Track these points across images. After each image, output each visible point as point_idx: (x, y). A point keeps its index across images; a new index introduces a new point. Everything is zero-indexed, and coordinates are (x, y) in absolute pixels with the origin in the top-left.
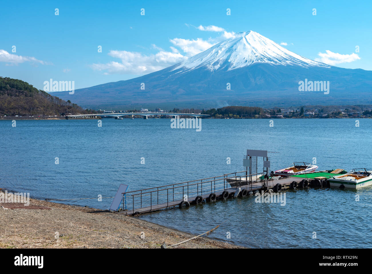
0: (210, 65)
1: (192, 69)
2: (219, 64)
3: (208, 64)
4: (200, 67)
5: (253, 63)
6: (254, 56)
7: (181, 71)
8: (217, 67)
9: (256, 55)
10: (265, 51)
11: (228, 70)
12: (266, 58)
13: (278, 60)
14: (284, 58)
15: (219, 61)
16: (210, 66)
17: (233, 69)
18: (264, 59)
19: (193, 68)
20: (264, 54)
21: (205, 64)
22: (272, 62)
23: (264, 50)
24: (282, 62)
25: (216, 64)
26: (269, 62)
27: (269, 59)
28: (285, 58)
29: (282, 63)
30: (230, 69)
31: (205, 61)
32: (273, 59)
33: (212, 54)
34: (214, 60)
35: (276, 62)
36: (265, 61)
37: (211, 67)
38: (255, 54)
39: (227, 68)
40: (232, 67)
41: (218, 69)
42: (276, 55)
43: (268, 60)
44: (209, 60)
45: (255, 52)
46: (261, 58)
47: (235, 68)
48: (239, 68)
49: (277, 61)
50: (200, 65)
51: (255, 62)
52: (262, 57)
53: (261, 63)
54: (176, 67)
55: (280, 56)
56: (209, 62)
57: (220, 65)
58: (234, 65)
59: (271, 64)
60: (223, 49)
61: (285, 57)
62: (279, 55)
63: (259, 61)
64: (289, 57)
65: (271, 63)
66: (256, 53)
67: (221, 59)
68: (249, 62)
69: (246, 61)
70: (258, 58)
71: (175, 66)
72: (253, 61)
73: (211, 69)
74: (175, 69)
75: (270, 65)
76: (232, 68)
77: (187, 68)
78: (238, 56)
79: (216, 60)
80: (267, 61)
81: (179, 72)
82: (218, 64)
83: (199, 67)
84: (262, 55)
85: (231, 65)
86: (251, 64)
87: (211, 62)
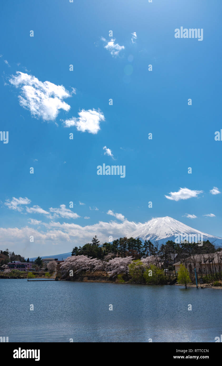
0: (143, 237)
6: (171, 231)
9: (173, 230)
17: (159, 239)
23: (177, 228)
25: (147, 236)
30: (157, 240)
31: (140, 235)
32: (184, 233)
33: (144, 231)
34: (146, 234)
36: (179, 234)
37: (144, 239)
39: (155, 239)
40: (158, 238)
42: (185, 230)
46: (177, 233)
47: (160, 239)
48: (163, 239)
49: (187, 234)
50: (137, 238)
51: (173, 235)
52: (177, 232)
55: (188, 232)
58: (159, 237)
60: (151, 227)
67: (151, 233)
69: (167, 234)
70: (174, 232)
72: (171, 235)
78: (161, 231)
82: (149, 236)
84: (177, 231)
85: (158, 237)
86: (170, 237)
87: (144, 235)
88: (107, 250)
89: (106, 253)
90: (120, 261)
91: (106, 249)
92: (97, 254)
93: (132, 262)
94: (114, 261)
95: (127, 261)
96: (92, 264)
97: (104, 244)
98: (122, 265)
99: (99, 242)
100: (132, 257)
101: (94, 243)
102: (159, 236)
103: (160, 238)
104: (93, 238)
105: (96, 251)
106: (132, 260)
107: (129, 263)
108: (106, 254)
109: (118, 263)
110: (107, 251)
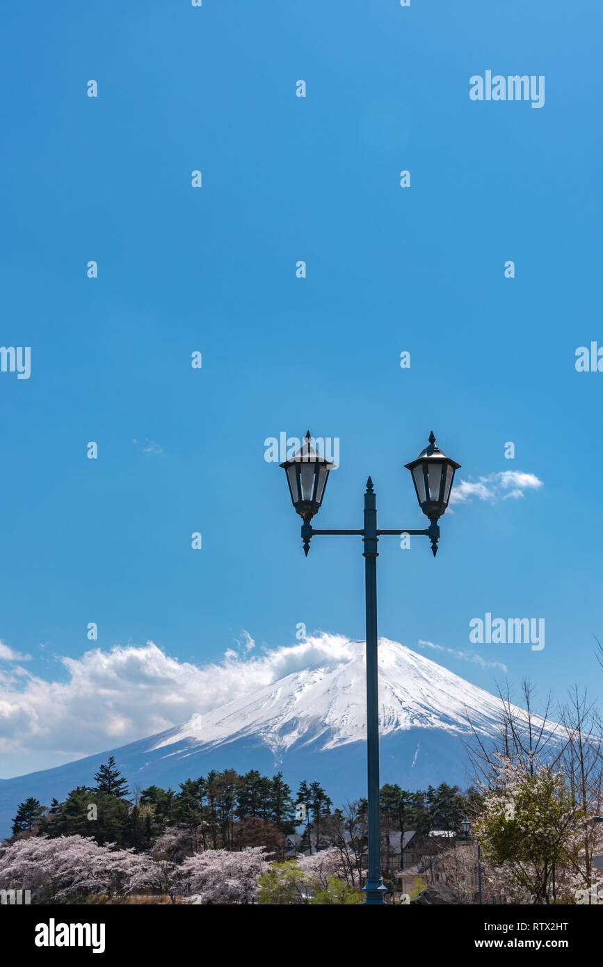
0: (269, 732)
1: (214, 744)
2: (298, 730)
3: (261, 729)
4: (237, 738)
5: (399, 727)
6: (398, 708)
7: (179, 752)
8: (290, 739)
9: (404, 705)
10: (428, 696)
11: (324, 748)
12: (433, 716)
13: (469, 720)
14: (484, 716)
15: (297, 723)
16: (270, 735)
17: (339, 745)
18: (429, 718)
19: (218, 742)
20: (428, 703)
21: (254, 729)
22: (453, 727)
23: (425, 692)
24: (482, 727)
25: (287, 729)
26: (446, 726)
27: (445, 718)
28: (487, 717)
29: (482, 729)
30: (330, 745)
31: (254, 722)
32: (455, 717)
33: (274, 703)
34: (281, 718)
35: (463, 727)
36: (434, 721)
37: (273, 740)
38: (401, 702)
39: (321, 742)
40: (336, 738)
41: (293, 746)
42: (461, 706)
43: (441, 720)
44: (265, 719)
45: (401, 697)
46: (421, 715)
47: (344, 743)
48: (356, 742)
49: (468, 724)
50: (237, 734)
51: (403, 725)
52: (423, 711)
53: (422, 728)
54: (166, 740)
55: (472, 711)
56: (265, 722)
57: (299, 733)
58: (342, 732)
59: (451, 732)
60: (307, 688)
61: (486, 714)
62: (470, 708)
63: (416, 723)
64: (499, 715)
65: (452, 730)
66: (404, 699)
67: (302, 715)
68: (385, 725)
70: (411, 713)
71: (164, 737)
72: (397, 724)
73: (271, 746)
74: (164, 744)
75: (449, 734)
76: (336, 743)
77: (201, 742)
78: (352, 706)
79: (286, 719)
80: (438, 724)
81: (174, 753)
82: (294, 730)
83: (234, 739)
84: (421, 705)
85: (334, 733)
86: (391, 732)
87: (270, 723)
88: (161, 815)
89: (155, 825)
90: (227, 863)
91: (157, 812)
92: (120, 828)
93: (266, 866)
94: (202, 862)
95: (250, 864)
96: (120, 870)
97: (144, 792)
98: (230, 875)
99: (123, 781)
100: (264, 851)
101: (103, 787)
102: (339, 730)
103: (344, 739)
104: (102, 767)
105: (117, 817)
106: (267, 859)
107: (256, 869)
108: (155, 829)
109: (219, 869)
110: (158, 820)
